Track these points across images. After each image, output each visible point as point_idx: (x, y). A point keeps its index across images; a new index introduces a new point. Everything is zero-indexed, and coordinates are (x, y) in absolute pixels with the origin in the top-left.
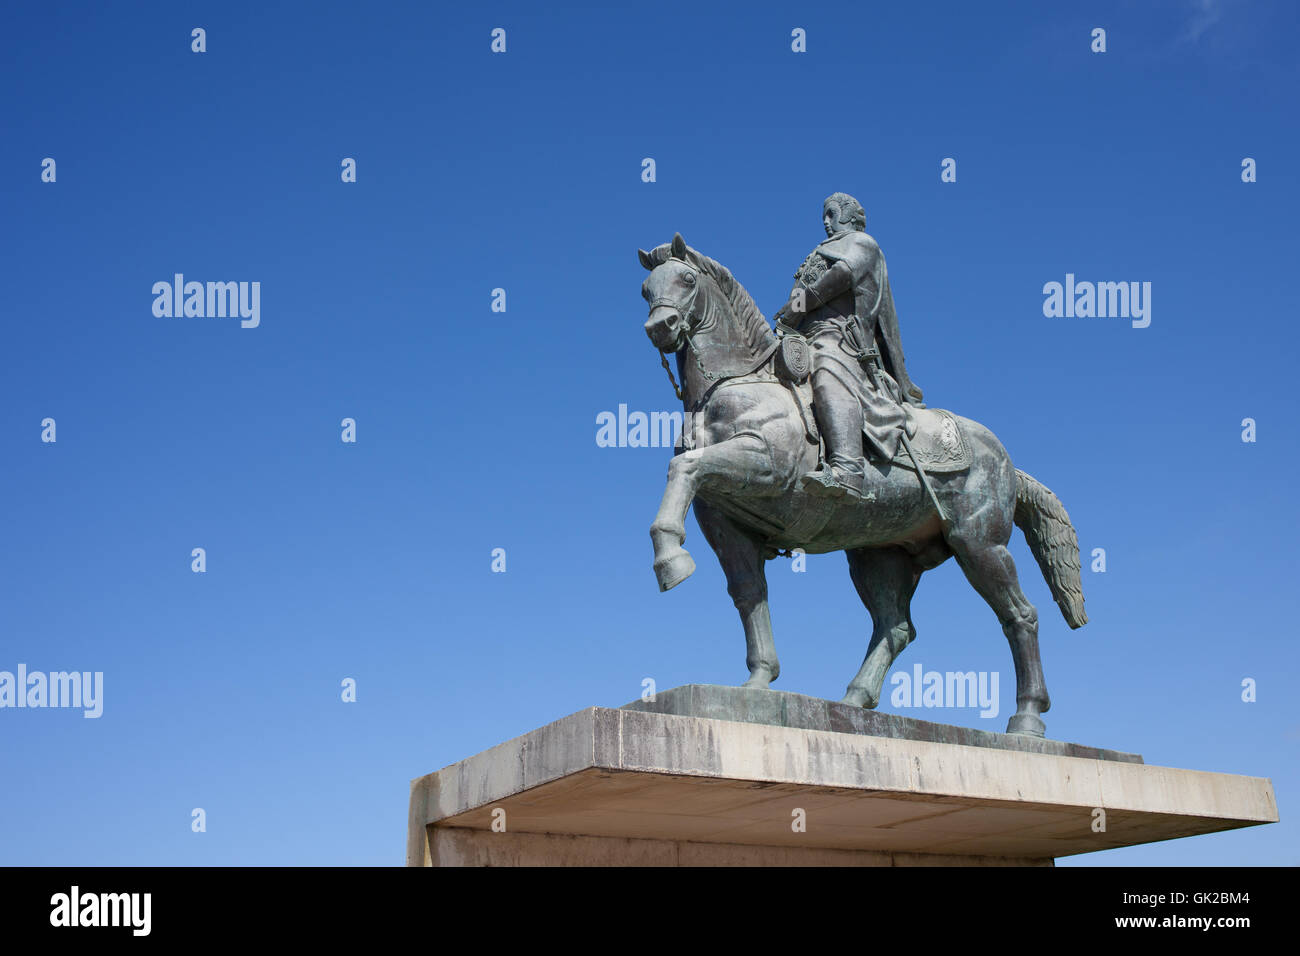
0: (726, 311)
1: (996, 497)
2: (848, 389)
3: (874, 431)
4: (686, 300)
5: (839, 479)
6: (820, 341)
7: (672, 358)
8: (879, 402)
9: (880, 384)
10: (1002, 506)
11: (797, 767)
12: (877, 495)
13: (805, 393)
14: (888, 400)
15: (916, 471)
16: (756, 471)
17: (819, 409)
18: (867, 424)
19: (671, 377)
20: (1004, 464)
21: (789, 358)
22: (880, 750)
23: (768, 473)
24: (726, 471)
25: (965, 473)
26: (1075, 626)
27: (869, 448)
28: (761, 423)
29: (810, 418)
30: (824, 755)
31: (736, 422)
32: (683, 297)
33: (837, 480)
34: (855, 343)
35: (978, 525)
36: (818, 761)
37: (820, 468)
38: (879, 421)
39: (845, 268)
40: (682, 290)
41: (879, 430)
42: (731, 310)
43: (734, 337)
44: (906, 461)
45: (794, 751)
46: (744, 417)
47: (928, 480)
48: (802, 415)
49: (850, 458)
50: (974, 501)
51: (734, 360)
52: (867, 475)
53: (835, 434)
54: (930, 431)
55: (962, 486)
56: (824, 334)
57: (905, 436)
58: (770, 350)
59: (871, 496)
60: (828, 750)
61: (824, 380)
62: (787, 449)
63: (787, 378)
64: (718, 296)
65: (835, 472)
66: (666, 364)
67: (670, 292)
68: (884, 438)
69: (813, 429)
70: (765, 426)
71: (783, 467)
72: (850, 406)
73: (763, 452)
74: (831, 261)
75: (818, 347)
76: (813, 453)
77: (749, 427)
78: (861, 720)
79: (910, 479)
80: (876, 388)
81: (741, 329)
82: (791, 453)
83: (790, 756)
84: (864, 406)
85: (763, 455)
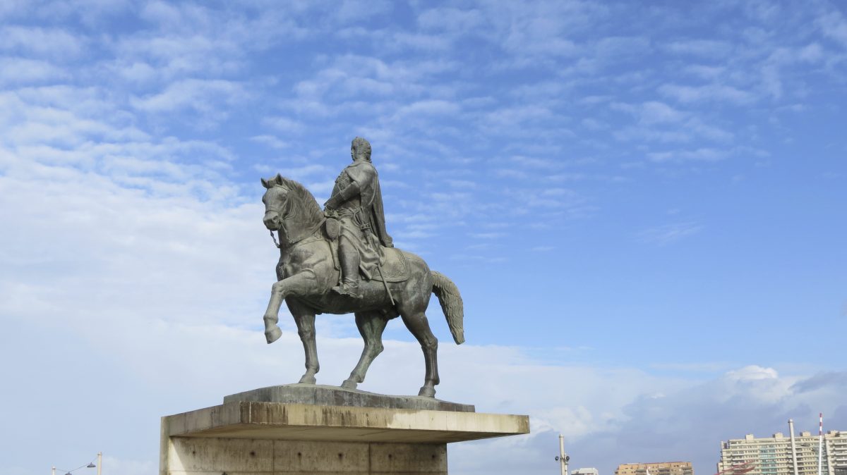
0: (301, 207)
1: (420, 292)
2: (354, 246)
3: (364, 265)
4: (282, 207)
5: (347, 290)
6: (344, 220)
7: (276, 233)
8: (368, 251)
9: (370, 241)
10: (423, 295)
11: (318, 420)
12: (364, 295)
13: (334, 246)
14: (372, 249)
15: (383, 282)
16: (310, 288)
17: (341, 255)
18: (362, 262)
19: (275, 240)
20: (426, 275)
21: (329, 229)
22: (352, 412)
23: (316, 288)
24: (297, 289)
25: (406, 282)
26: (458, 343)
27: (361, 272)
28: (313, 265)
29: (336, 259)
30: (329, 414)
31: (303, 264)
32: (281, 205)
33: (346, 290)
34: (359, 221)
35: (411, 305)
36: (326, 417)
37: (338, 285)
38: (367, 260)
39: (357, 186)
40: (280, 202)
41: (367, 265)
42: (303, 205)
43: (304, 218)
44: (379, 278)
45: (317, 413)
46: (306, 262)
47: (388, 285)
48: (333, 257)
49: (352, 280)
50: (409, 295)
51: (304, 230)
52: (360, 286)
53: (346, 269)
54: (392, 262)
55: (404, 287)
56: (346, 216)
57: (379, 265)
58: (321, 223)
59: (361, 296)
60: (330, 412)
61: (344, 242)
62: (324, 276)
63: (328, 237)
64: (297, 199)
65: (345, 287)
66: (272, 235)
67: (275, 204)
68: (368, 269)
69: (337, 265)
70: (315, 266)
71: (322, 285)
72: (354, 255)
73: (314, 279)
74: (352, 180)
75: (343, 223)
76: (336, 275)
77: (308, 267)
78: (348, 397)
79: (380, 286)
80: (368, 243)
81: (308, 214)
82: (327, 278)
83: (315, 416)
84: (361, 253)
85: (313, 281)
